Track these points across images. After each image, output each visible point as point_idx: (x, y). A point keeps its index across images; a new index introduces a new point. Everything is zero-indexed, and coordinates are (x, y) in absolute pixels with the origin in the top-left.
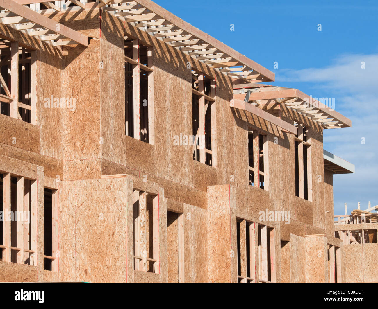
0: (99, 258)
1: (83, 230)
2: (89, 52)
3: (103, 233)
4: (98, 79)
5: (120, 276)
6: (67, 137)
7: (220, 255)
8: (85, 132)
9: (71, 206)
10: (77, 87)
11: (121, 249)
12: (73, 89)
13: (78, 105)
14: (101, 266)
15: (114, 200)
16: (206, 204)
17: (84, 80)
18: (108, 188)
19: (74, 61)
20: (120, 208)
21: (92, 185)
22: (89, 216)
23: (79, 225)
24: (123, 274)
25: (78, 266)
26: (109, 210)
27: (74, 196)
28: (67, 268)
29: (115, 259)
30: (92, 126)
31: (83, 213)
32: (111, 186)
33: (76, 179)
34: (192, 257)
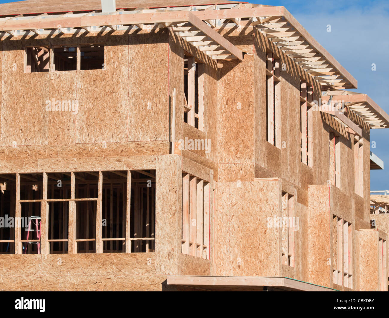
0: (251, 253)
1: (236, 227)
2: (243, 66)
3: (256, 230)
4: (252, 91)
5: (272, 269)
6: (221, 142)
7: (320, 249)
8: (239, 138)
9: (225, 205)
10: (231, 97)
11: (273, 245)
12: (228, 99)
13: (233, 114)
14: (254, 259)
15: (267, 200)
16: (308, 202)
17: (238, 90)
18: (261, 190)
19: (229, 73)
20: (272, 209)
21: (246, 187)
22: (242, 215)
23: (233, 222)
24: (274, 268)
25: (231, 260)
26: (262, 209)
27: (228, 196)
28: (221, 261)
29: (267, 254)
30: (246, 133)
31: (236, 212)
32: (263, 188)
33: (230, 180)
34: (300, 251)
